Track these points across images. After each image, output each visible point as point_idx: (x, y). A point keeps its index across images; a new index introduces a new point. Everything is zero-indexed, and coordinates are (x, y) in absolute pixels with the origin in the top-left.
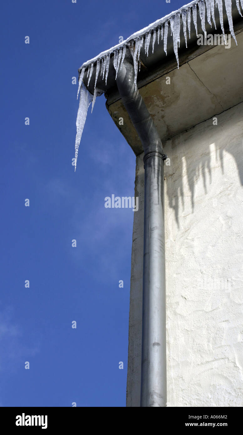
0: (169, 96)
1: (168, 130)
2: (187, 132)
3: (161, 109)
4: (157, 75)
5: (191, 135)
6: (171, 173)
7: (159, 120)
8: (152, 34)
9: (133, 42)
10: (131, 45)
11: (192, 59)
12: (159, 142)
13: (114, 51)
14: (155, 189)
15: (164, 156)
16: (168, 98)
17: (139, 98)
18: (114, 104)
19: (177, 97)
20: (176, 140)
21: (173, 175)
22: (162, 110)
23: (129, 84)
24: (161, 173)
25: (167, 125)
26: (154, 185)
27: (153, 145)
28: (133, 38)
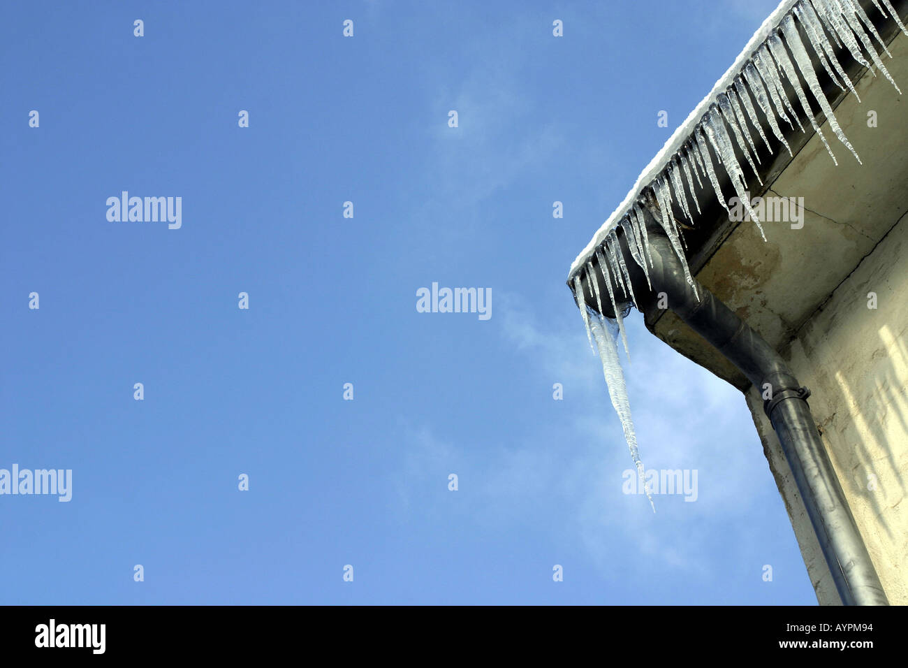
0: (760, 263)
1: (784, 322)
2: (821, 311)
3: (754, 291)
4: (722, 234)
5: (832, 316)
6: (828, 415)
7: (760, 312)
8: (679, 163)
9: (650, 194)
10: (647, 201)
11: (775, 180)
12: (779, 364)
13: (619, 223)
14: (816, 476)
15: (801, 391)
16: (759, 266)
17: (707, 299)
18: (662, 319)
19: (777, 258)
20: (808, 335)
21: (833, 418)
22: (757, 293)
23: (678, 281)
24: (811, 433)
25: (779, 315)
26: (809, 467)
27: (771, 375)
28: (647, 184)
